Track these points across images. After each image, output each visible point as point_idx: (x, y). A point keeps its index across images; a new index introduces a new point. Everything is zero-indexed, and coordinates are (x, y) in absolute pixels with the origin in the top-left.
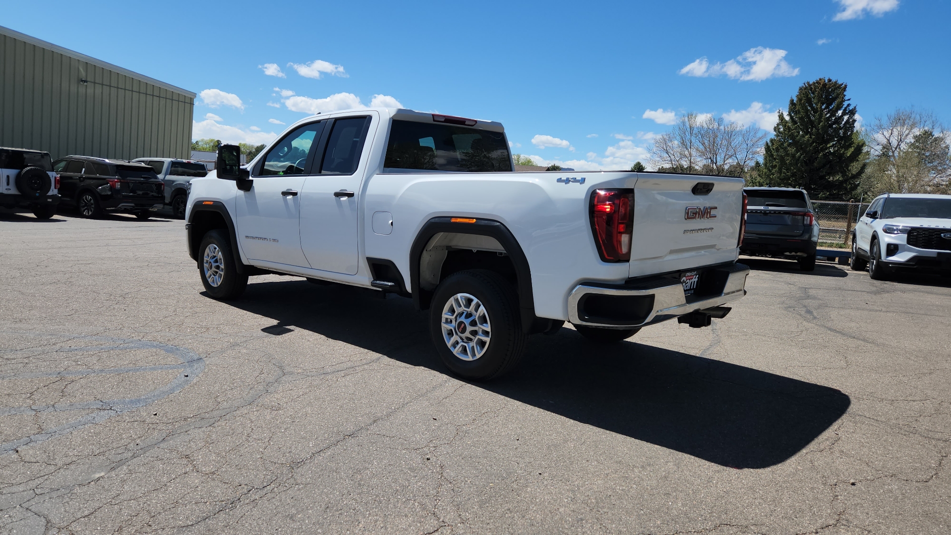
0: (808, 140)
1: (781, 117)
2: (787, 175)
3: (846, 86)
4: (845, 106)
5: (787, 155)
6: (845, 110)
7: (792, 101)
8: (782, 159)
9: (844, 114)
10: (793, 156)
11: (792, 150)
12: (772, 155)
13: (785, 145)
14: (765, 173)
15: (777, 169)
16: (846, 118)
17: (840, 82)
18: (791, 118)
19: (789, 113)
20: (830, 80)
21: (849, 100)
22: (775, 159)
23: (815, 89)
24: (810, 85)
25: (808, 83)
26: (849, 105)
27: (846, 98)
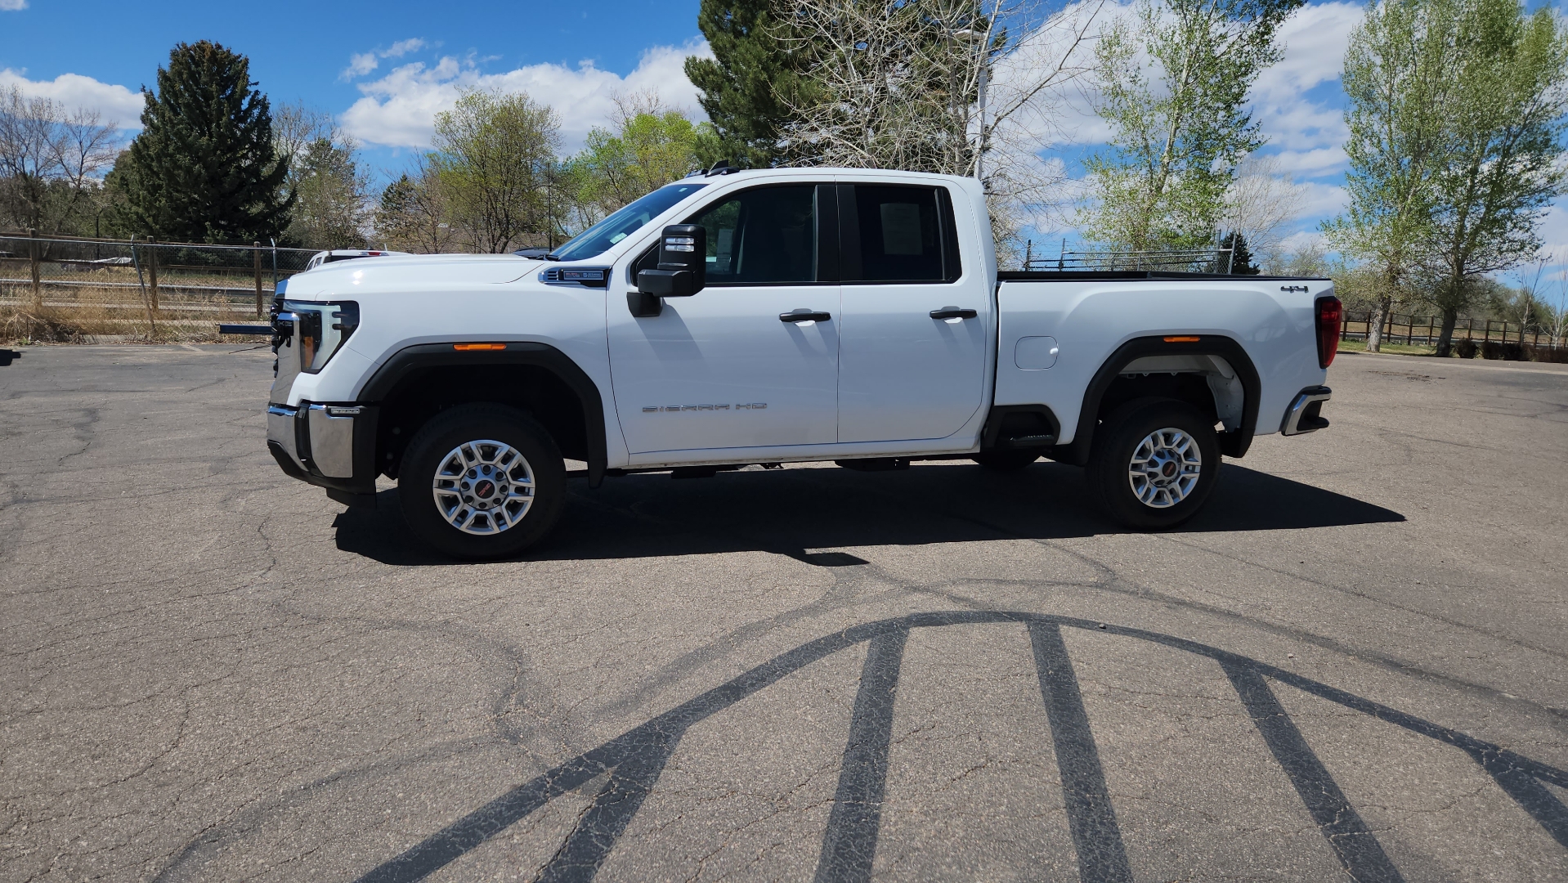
0: (208, 144)
1: (150, 99)
2: (183, 202)
3: (247, 60)
4: (252, 94)
5: (180, 167)
6: (252, 99)
7: (162, 73)
8: (171, 176)
9: (252, 105)
10: (189, 171)
11: (184, 159)
12: (149, 167)
13: (171, 149)
14: (144, 198)
15: (164, 191)
16: (256, 112)
17: (235, 52)
18: (167, 101)
19: (163, 93)
20: (219, 47)
21: (256, 84)
22: (157, 174)
23: (199, 57)
24: (188, 50)
25: (184, 45)
26: (257, 92)
27: (252, 80)
